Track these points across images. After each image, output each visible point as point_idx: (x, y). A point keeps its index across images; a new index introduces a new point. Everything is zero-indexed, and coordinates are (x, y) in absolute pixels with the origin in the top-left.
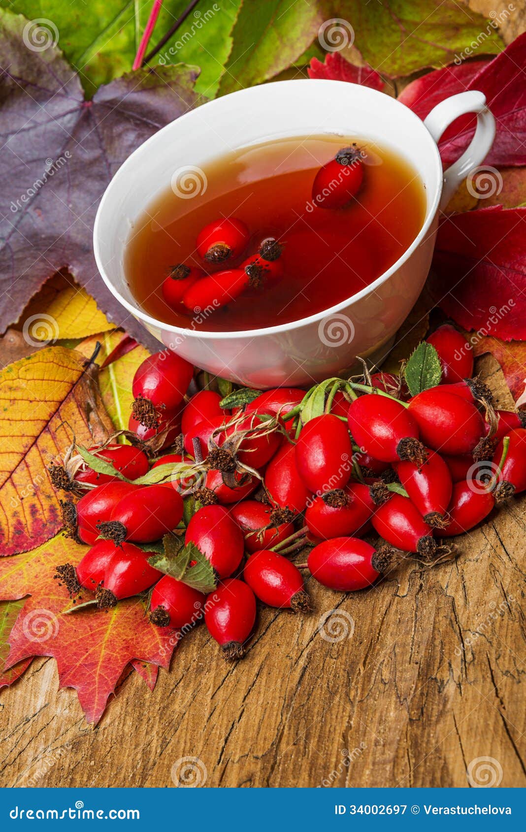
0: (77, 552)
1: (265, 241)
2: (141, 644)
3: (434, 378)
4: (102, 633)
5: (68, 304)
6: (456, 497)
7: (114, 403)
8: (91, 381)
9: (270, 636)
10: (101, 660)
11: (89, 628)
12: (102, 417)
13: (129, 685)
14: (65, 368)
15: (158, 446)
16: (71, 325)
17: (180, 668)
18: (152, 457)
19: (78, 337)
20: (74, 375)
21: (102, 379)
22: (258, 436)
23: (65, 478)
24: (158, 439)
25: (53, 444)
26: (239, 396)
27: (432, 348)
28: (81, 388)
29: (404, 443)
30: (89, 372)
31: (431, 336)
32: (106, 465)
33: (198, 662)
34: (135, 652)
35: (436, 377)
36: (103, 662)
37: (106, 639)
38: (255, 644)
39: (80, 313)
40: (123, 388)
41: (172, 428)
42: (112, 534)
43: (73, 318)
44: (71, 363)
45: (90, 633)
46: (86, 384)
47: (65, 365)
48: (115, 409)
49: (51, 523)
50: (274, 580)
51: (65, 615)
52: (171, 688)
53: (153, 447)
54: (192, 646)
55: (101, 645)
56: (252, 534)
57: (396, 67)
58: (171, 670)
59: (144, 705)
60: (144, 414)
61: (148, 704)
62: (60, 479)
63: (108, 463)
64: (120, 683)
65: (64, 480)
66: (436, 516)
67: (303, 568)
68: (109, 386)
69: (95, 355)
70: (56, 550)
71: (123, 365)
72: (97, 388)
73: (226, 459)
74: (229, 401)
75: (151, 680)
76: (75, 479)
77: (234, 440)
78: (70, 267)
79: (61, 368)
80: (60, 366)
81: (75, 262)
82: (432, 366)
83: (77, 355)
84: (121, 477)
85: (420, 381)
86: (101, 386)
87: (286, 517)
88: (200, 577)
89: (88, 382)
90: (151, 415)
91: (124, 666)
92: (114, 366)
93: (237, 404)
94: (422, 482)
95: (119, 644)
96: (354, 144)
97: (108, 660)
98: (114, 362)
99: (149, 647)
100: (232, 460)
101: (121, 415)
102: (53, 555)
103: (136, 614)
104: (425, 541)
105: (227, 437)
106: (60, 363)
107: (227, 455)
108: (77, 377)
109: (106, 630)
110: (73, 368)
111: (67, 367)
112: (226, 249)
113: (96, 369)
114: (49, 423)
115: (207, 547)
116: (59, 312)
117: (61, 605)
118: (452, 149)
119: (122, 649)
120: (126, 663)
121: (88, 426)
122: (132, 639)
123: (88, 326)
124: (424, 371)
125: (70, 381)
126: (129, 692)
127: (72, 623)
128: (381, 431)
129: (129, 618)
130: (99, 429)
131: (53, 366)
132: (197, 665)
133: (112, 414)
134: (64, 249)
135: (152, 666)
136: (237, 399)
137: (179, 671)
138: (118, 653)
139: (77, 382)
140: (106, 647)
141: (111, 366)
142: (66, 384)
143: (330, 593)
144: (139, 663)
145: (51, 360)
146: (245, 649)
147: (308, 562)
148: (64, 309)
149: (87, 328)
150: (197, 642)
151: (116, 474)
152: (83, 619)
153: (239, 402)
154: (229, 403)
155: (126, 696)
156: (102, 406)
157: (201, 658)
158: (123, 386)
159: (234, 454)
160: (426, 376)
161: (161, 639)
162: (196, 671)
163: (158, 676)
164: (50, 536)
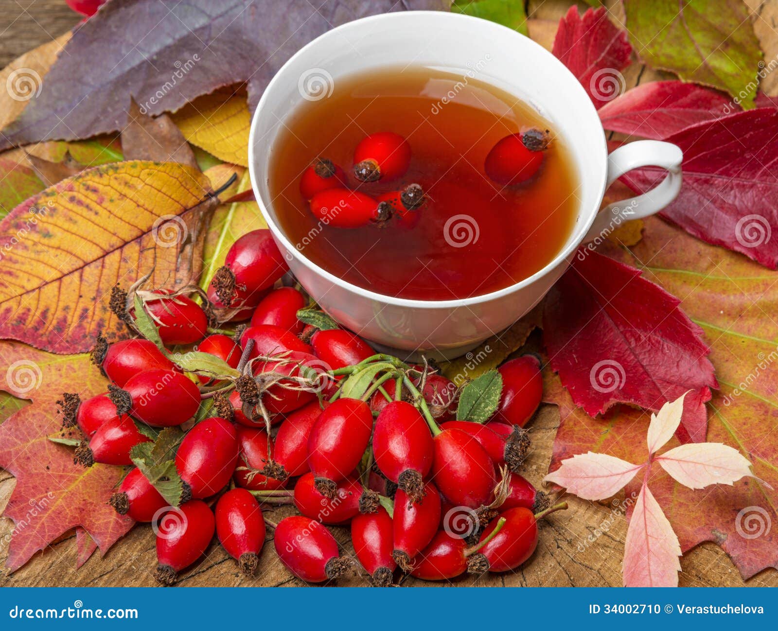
0: (97, 381)
1: (413, 185)
2: (96, 513)
3: (487, 409)
4: (72, 480)
5: (234, 115)
6: (434, 545)
7: (215, 246)
8: (205, 214)
9: (206, 577)
10: (53, 508)
11: (62, 467)
12: (196, 256)
13: (62, 549)
14: (185, 190)
15: (223, 319)
16: (223, 140)
17: (115, 560)
18: (213, 326)
19: (221, 158)
20: (191, 202)
21: (219, 213)
22: (290, 388)
23: (122, 306)
24: (226, 312)
25: (137, 258)
26: (317, 316)
27: (499, 380)
28: (191, 217)
29: (408, 474)
30: (208, 203)
31: (512, 361)
32: (151, 328)
33: (133, 564)
34: (86, 519)
35: (490, 408)
36: (54, 512)
37: (70, 489)
38: (190, 577)
39: (238, 132)
40: (232, 234)
41: (246, 308)
42: (118, 402)
43: (230, 134)
44: (194, 188)
45: (61, 473)
46: (198, 214)
47: (188, 187)
48: (214, 252)
49: (91, 337)
50: (238, 525)
51: (51, 442)
52: (95, 576)
53: (218, 318)
54: (138, 543)
55: (62, 493)
56: (245, 468)
57: (651, 52)
58: (106, 556)
59: (63, 578)
60: (221, 287)
61: (66, 579)
62: (117, 304)
63: (155, 325)
64: (57, 542)
65: (120, 307)
66: (403, 556)
67: (272, 526)
68: (221, 224)
69: (225, 187)
70: (80, 368)
71: (245, 210)
72: (207, 222)
73: (252, 391)
74: (306, 315)
75: (83, 556)
76: (130, 312)
77: (266, 379)
78: (250, 85)
79: (182, 188)
80: (182, 185)
81: (257, 82)
82: (490, 397)
83: (205, 182)
84: (160, 346)
85: (473, 406)
86: (214, 220)
87: (277, 475)
88: (168, 493)
89: (201, 213)
90: (228, 291)
91: (67, 528)
92: (237, 207)
93: (312, 322)
94: (410, 516)
95: (77, 503)
96: (547, 131)
97: (59, 513)
98: (240, 203)
99: (101, 521)
100: (257, 396)
101: (215, 261)
102: (75, 372)
103: (110, 479)
104: (383, 573)
105: (263, 371)
106: (183, 183)
107: (255, 389)
108: (193, 204)
109: (75, 479)
110: (194, 193)
111: (188, 190)
112: (377, 171)
113: (216, 204)
114: (144, 236)
115: (195, 461)
116: (221, 119)
117: (52, 429)
118: (641, 178)
119: (76, 508)
120: (71, 526)
121: (177, 258)
122: (92, 504)
123: (237, 151)
124: (481, 399)
125: (184, 205)
126: (59, 556)
127: (52, 453)
128: (398, 448)
129: (102, 479)
130: (185, 266)
131: (175, 184)
132: (131, 566)
133: (207, 255)
134: (255, 62)
135: (92, 542)
136: (314, 317)
137: (112, 562)
138: (71, 510)
139: (191, 209)
140: (65, 498)
141: (235, 204)
142: (180, 206)
143: (281, 566)
144: (83, 533)
145: (177, 176)
146: (177, 578)
147: (279, 525)
148: (227, 119)
149: (234, 153)
150: (144, 542)
151: (157, 342)
152: (64, 455)
153: (314, 321)
154: (305, 317)
155: (54, 559)
156: (201, 244)
157: (139, 560)
158: (234, 233)
159: (261, 391)
160: (480, 404)
161: (115, 520)
162: (126, 573)
163: (91, 557)
164: (84, 350)
